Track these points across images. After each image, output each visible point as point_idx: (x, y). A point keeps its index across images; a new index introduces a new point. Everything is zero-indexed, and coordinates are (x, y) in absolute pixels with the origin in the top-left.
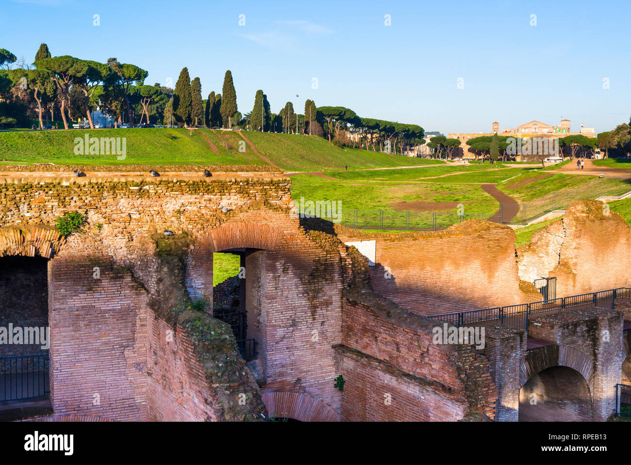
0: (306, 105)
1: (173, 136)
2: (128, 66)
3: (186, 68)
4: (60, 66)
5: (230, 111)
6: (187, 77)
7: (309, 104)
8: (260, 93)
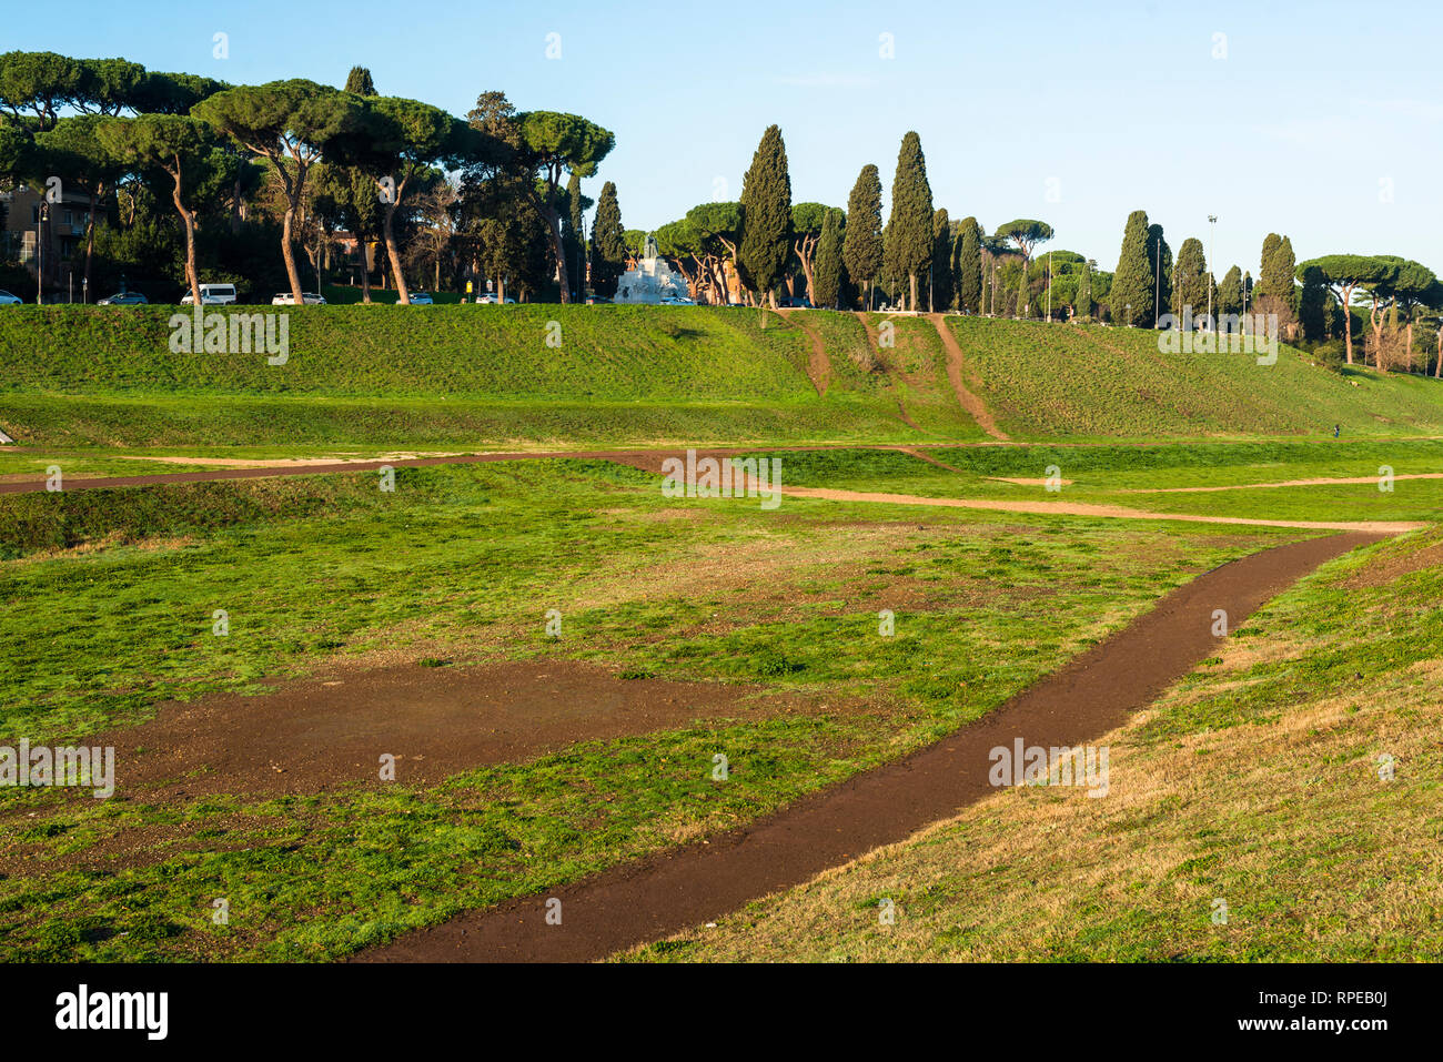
0: (1264, 251)
1: (680, 327)
2: (541, 117)
3: (775, 128)
4: (258, 109)
5: (911, 256)
6: (776, 155)
7: (1276, 247)
8: (1138, 218)
